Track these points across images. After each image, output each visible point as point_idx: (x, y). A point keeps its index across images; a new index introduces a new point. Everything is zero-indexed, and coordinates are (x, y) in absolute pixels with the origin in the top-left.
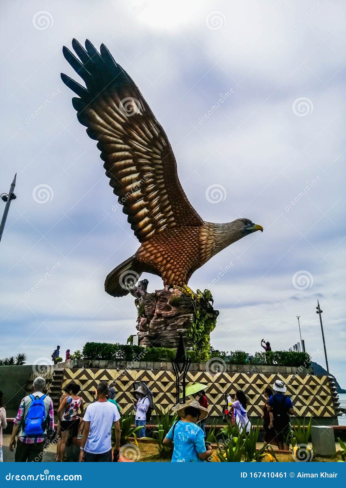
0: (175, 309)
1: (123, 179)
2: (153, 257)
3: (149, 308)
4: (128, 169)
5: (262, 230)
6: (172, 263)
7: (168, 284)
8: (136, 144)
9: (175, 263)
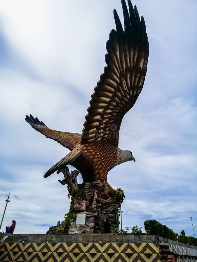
0: (111, 199)
1: (101, 98)
2: (92, 157)
3: (89, 193)
4: (108, 94)
5: (135, 161)
6: (103, 165)
7: (99, 179)
8: (124, 82)
9: (105, 166)
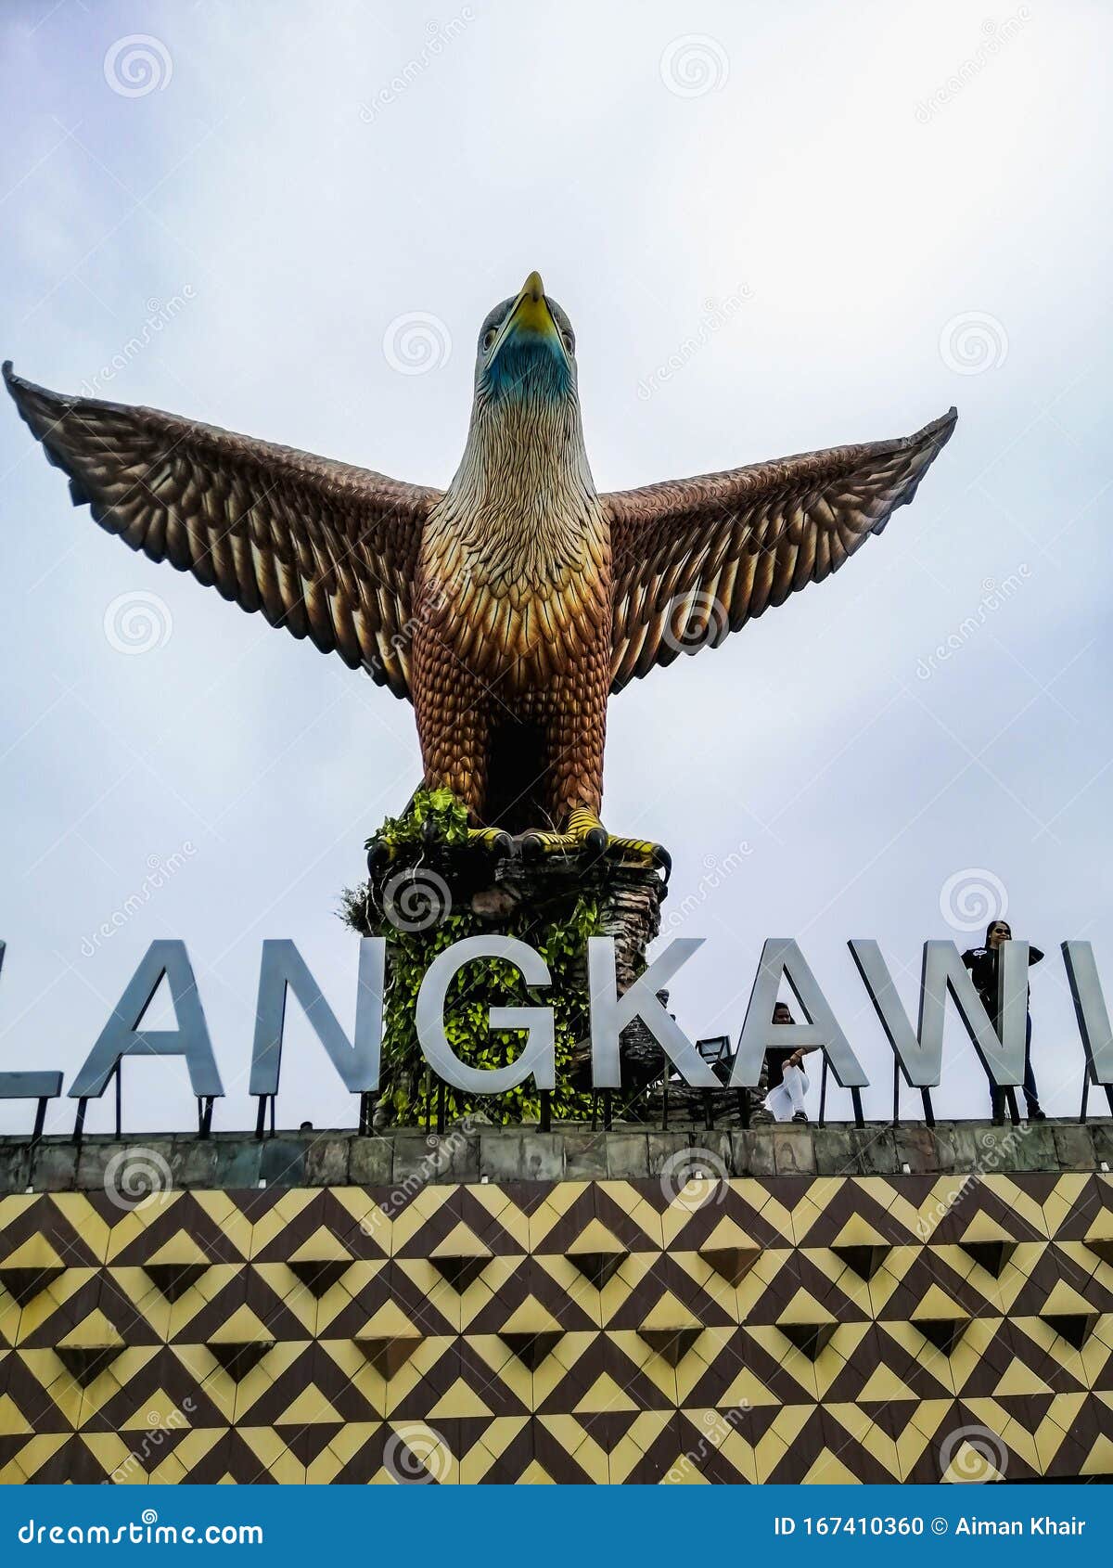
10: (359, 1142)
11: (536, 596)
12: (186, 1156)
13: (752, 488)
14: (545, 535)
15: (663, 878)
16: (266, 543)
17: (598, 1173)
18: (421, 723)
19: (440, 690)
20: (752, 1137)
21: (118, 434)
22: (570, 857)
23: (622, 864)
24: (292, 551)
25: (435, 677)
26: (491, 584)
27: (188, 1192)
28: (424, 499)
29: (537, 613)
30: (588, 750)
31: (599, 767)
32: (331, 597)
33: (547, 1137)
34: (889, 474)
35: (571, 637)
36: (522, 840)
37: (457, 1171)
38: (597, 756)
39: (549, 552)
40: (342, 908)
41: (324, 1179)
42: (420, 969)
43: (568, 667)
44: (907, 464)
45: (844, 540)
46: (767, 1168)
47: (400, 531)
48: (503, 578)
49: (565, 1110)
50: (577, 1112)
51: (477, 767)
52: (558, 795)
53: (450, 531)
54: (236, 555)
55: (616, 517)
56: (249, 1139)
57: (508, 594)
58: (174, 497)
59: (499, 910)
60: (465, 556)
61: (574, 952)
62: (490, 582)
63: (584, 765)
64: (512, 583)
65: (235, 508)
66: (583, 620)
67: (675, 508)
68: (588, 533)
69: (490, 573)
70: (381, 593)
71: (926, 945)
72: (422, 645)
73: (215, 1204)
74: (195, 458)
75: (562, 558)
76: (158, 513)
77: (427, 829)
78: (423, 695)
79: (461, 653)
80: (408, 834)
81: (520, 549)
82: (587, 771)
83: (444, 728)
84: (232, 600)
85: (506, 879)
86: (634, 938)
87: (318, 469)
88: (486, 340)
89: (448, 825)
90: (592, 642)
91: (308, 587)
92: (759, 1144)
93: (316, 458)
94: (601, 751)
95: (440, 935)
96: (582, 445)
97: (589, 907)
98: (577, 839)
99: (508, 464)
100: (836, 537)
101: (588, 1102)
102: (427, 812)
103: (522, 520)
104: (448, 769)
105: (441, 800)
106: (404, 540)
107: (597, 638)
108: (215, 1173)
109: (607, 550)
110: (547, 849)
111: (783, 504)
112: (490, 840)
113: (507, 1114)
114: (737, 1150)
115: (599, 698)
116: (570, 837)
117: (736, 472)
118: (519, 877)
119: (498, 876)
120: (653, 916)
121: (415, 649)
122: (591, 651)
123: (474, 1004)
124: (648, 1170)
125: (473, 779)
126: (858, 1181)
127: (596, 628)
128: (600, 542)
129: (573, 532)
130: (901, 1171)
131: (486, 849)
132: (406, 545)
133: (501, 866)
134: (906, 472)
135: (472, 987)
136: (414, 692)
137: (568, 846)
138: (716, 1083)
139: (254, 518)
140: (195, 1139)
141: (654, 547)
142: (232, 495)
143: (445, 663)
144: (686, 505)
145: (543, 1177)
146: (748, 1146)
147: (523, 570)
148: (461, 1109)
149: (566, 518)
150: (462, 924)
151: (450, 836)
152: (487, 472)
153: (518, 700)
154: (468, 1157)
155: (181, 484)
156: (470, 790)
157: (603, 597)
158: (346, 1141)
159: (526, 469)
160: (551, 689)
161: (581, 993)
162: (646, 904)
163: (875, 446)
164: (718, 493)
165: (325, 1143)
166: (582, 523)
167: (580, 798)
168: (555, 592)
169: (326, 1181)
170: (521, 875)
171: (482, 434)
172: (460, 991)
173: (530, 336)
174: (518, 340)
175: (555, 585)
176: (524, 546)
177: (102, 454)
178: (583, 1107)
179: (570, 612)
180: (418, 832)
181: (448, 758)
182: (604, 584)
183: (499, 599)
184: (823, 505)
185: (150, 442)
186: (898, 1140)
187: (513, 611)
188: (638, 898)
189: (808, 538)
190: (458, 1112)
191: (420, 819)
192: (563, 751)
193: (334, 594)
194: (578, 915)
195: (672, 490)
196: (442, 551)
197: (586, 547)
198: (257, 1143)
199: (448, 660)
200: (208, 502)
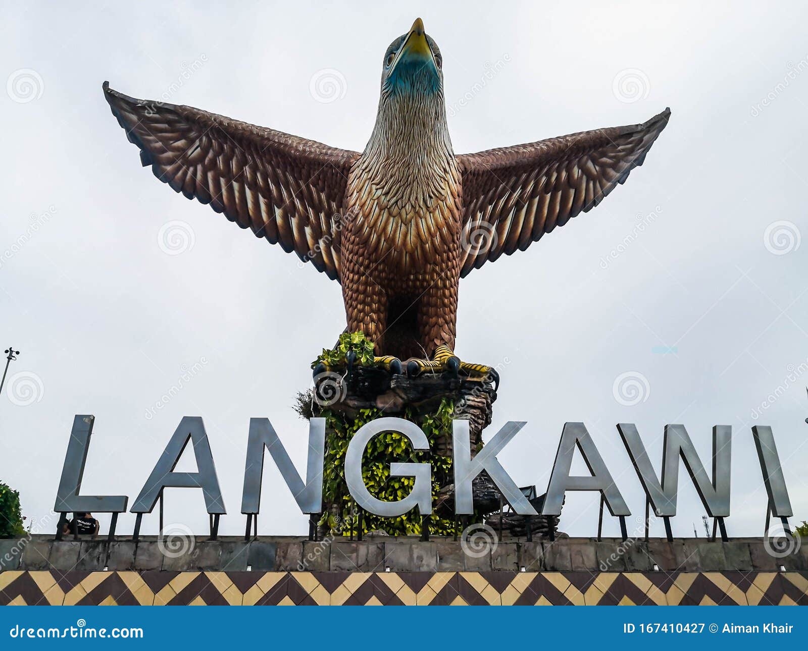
10: (309, 544)
11: (416, 215)
12: (202, 550)
13: (547, 153)
14: (422, 178)
15: (494, 388)
16: (254, 186)
17: (459, 568)
18: (346, 293)
19: (358, 273)
20: (557, 546)
21: (169, 122)
22: (437, 374)
23: (469, 379)
24: (269, 191)
25: (355, 265)
26: (389, 208)
27: (203, 573)
28: (349, 158)
29: (417, 225)
30: (447, 310)
31: (453, 320)
32: (292, 218)
33: (426, 544)
34: (630, 146)
35: (437, 240)
36: (407, 364)
37: (370, 564)
38: (453, 314)
39: (425, 188)
40: (297, 405)
41: (287, 567)
42: (345, 442)
43: (436, 259)
44: (641, 140)
45: (602, 187)
46: (567, 567)
47: (334, 177)
48: (397, 204)
49: (433, 529)
50: (440, 531)
51: (379, 319)
52: (429, 338)
53: (365, 176)
54: (237, 194)
55: (465, 168)
56: (242, 540)
57: (400, 214)
58: (201, 159)
59: (392, 406)
60: (374, 191)
61: (439, 432)
62: (388, 207)
63: (445, 319)
64: (402, 207)
65: (236, 165)
66: (445, 230)
67: (501, 164)
68: (449, 177)
69: (389, 201)
70: (322, 215)
71: (666, 427)
72: (347, 246)
73: (220, 580)
74: (213, 135)
75: (433, 192)
76: (191, 169)
77: (350, 356)
78: (347, 275)
79: (371, 250)
80: (338, 359)
81: (407, 186)
82: (447, 323)
83: (360, 295)
84: (233, 221)
85: (398, 387)
86: (476, 425)
87: (286, 141)
88: (388, 59)
89: (362, 353)
90: (450, 243)
91: (278, 212)
92: (561, 551)
93: (284, 134)
94: (455, 311)
95: (356, 421)
96: (445, 123)
97: (448, 405)
98: (440, 364)
99: (401, 134)
100: (598, 185)
101: (448, 525)
102: (348, 346)
103: (409, 169)
104: (362, 320)
105: (357, 338)
106: (336, 183)
107: (454, 241)
108: (220, 561)
109: (460, 188)
110: (422, 369)
111: (567, 162)
112: (388, 363)
113: (397, 531)
114: (547, 555)
115: (454, 278)
116: (436, 362)
117: (538, 143)
118: (405, 385)
119: (393, 385)
120: (488, 411)
121: (343, 249)
122: (449, 250)
123: (377, 464)
124: (491, 566)
125: (377, 327)
126: (627, 575)
127: (453, 235)
128: (456, 183)
129: (439, 176)
130: (653, 570)
131: (384, 368)
132: (338, 186)
133: (394, 379)
134: (640, 146)
135: (376, 454)
136: (342, 274)
137: (435, 368)
138: (533, 512)
139: (247, 170)
140: (209, 540)
141: (487, 188)
142: (235, 158)
143: (361, 256)
144: (508, 162)
145: (424, 569)
146: (554, 553)
147: (409, 199)
148: (369, 527)
149: (435, 167)
150: (370, 414)
151: (363, 360)
152: (388, 140)
153: (405, 279)
154: (377, 555)
155: (205, 152)
156: (375, 333)
157: (457, 216)
158: (301, 544)
159: (411, 137)
160: (425, 273)
161: (443, 458)
162: (484, 403)
163: (621, 128)
164: (527, 155)
165: (288, 545)
166: (445, 170)
167: (442, 339)
168: (428, 213)
169: (288, 568)
170: (407, 384)
171: (385, 116)
172: (368, 456)
173: (415, 56)
174: (408, 59)
175: (429, 209)
176: (410, 184)
177: (160, 134)
178: (445, 528)
179: (437, 225)
180: (344, 357)
181: (362, 314)
182: (458, 209)
183: (394, 217)
184: (590, 164)
185: (187, 127)
186: (650, 550)
187: (403, 224)
188: (478, 400)
189: (581, 184)
190: (367, 529)
191: (344, 350)
192: (432, 310)
193: (294, 216)
194: (442, 409)
195: (499, 153)
196: (359, 188)
197: (447, 185)
198: (246, 543)
199: (362, 255)
200: (221, 162)
